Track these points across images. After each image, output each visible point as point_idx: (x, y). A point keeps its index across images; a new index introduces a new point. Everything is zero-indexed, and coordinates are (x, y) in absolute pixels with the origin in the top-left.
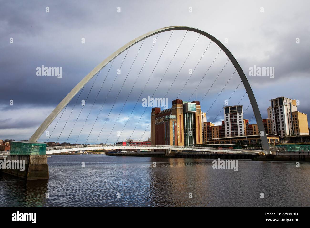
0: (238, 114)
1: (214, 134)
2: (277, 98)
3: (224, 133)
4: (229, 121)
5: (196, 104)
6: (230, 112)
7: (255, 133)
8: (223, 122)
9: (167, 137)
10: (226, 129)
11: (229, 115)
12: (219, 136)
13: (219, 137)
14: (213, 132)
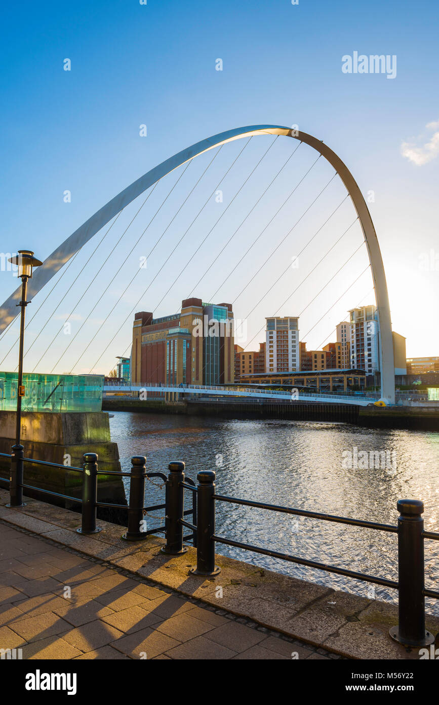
0: (290, 332)
1: (244, 367)
2: (362, 308)
3: (264, 366)
4: (275, 344)
5: (227, 308)
6: (276, 329)
7: (316, 366)
8: (263, 346)
9: (172, 369)
10: (268, 358)
11: (275, 332)
12: (253, 371)
13: (254, 373)
14: (243, 362)
